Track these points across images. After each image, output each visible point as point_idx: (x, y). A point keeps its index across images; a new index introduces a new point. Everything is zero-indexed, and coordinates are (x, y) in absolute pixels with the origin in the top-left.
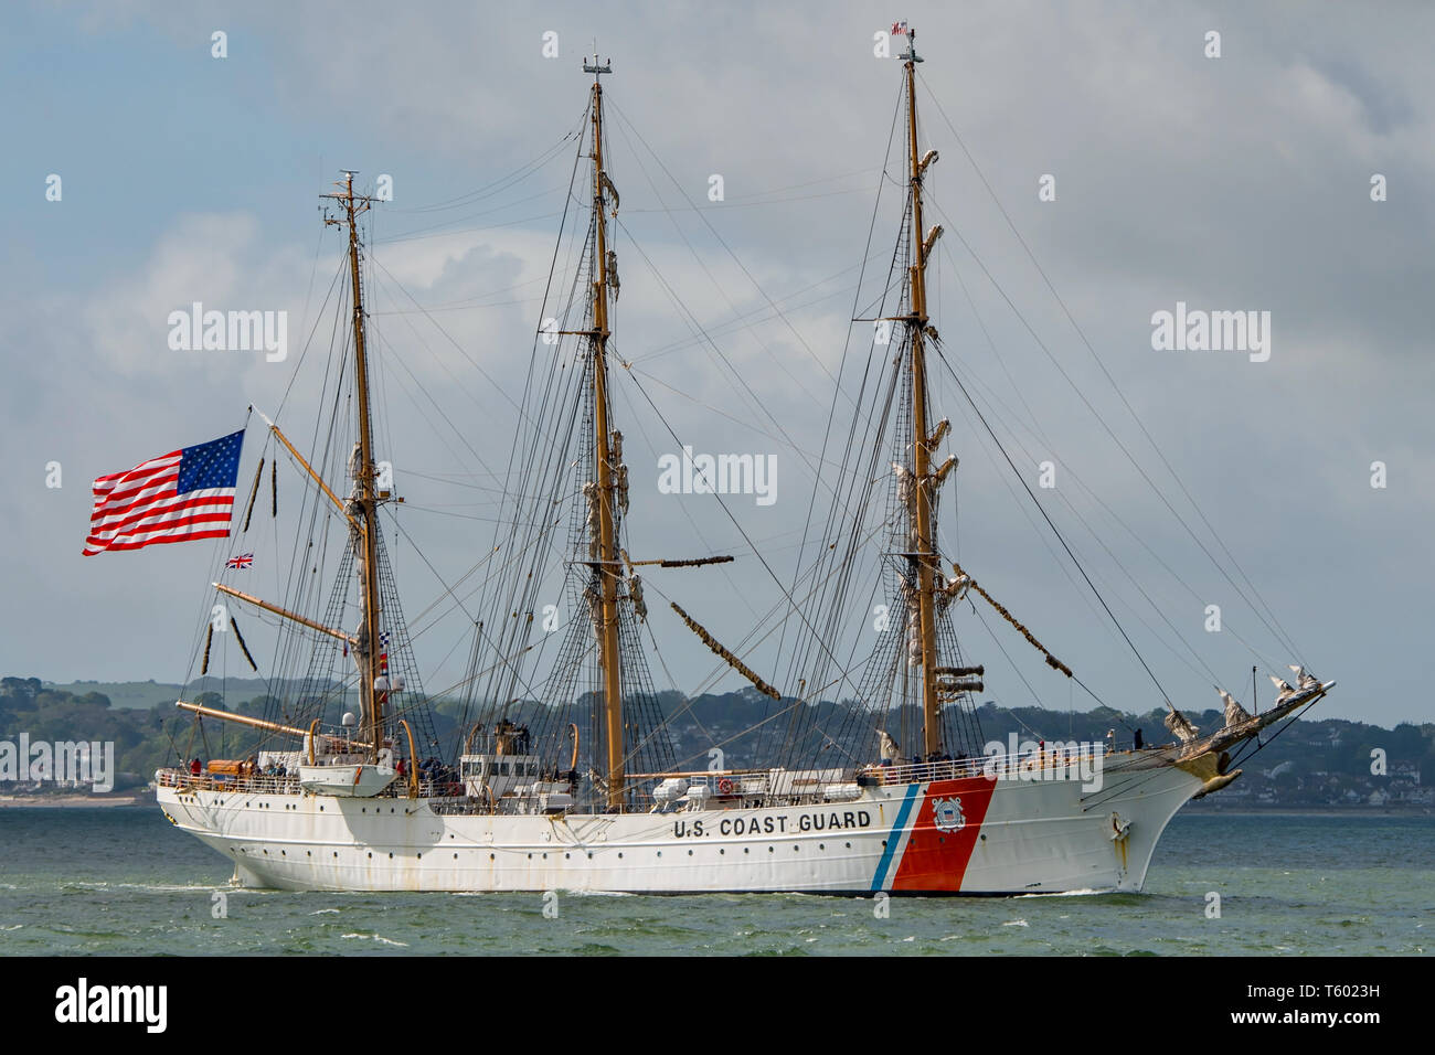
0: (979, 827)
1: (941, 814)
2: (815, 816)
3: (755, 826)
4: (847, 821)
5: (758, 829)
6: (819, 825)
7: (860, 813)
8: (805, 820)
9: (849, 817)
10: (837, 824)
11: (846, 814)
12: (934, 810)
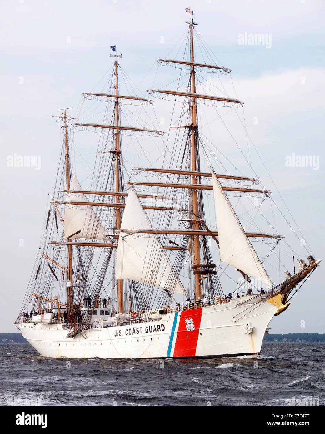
0: (199, 330)
1: (188, 324)
2: (149, 327)
3: (134, 332)
4: (158, 328)
5: (135, 333)
6: (151, 331)
7: (162, 325)
8: (147, 329)
9: (159, 327)
10: (155, 330)
11: (158, 326)
12: (186, 323)
